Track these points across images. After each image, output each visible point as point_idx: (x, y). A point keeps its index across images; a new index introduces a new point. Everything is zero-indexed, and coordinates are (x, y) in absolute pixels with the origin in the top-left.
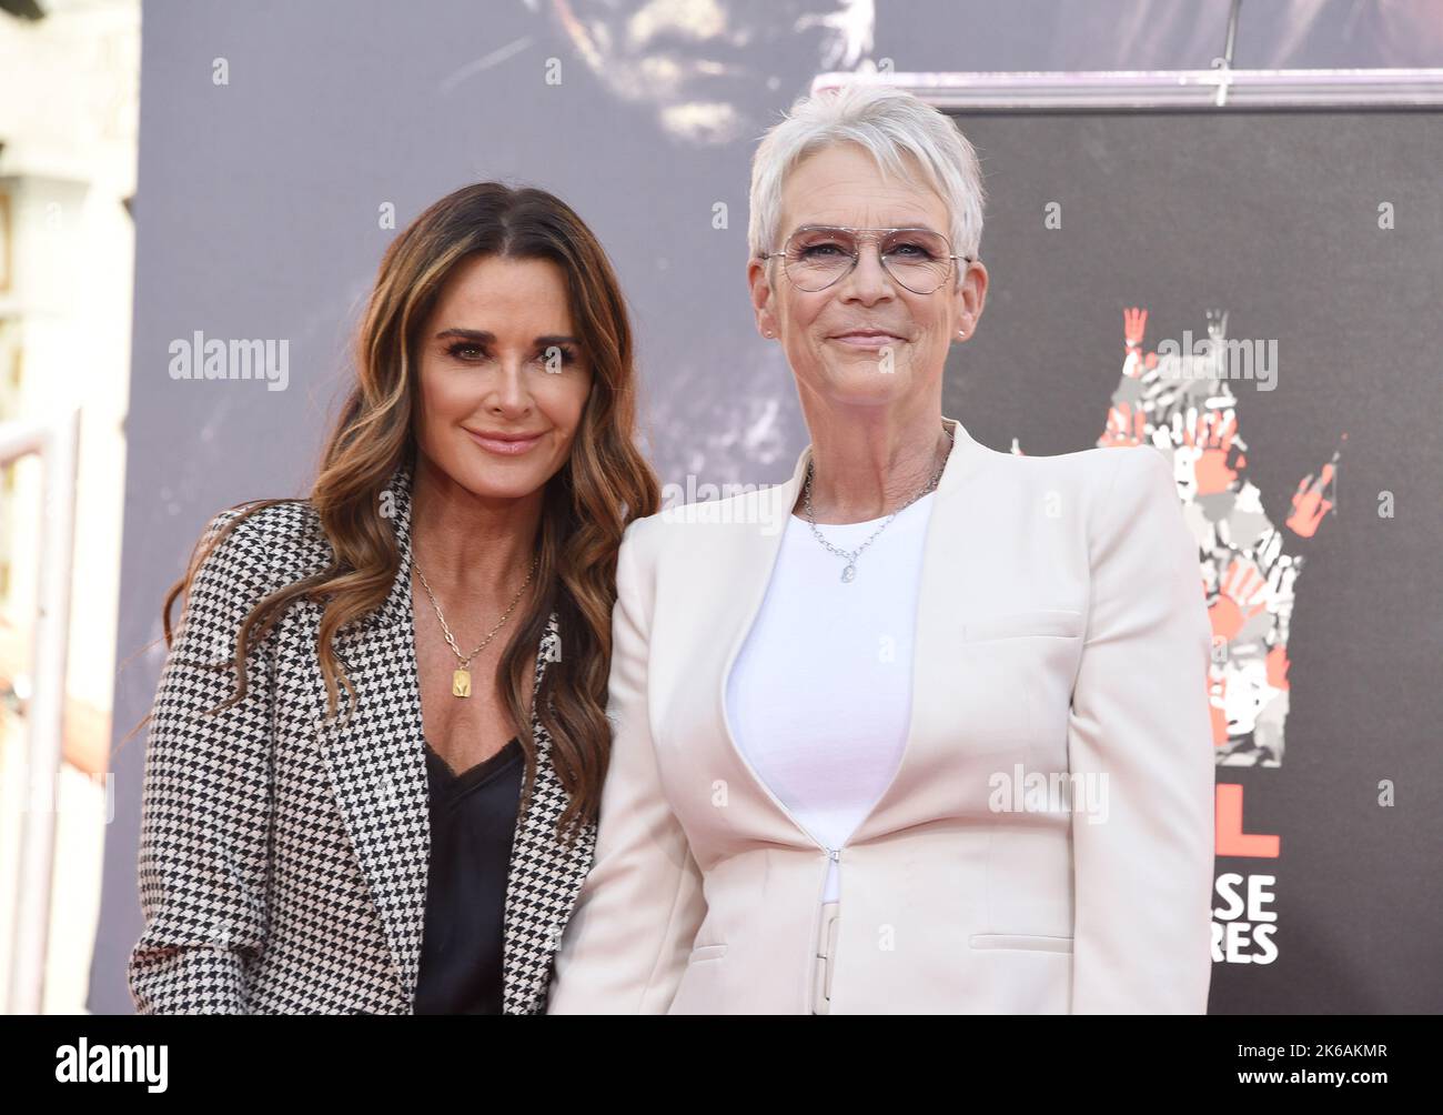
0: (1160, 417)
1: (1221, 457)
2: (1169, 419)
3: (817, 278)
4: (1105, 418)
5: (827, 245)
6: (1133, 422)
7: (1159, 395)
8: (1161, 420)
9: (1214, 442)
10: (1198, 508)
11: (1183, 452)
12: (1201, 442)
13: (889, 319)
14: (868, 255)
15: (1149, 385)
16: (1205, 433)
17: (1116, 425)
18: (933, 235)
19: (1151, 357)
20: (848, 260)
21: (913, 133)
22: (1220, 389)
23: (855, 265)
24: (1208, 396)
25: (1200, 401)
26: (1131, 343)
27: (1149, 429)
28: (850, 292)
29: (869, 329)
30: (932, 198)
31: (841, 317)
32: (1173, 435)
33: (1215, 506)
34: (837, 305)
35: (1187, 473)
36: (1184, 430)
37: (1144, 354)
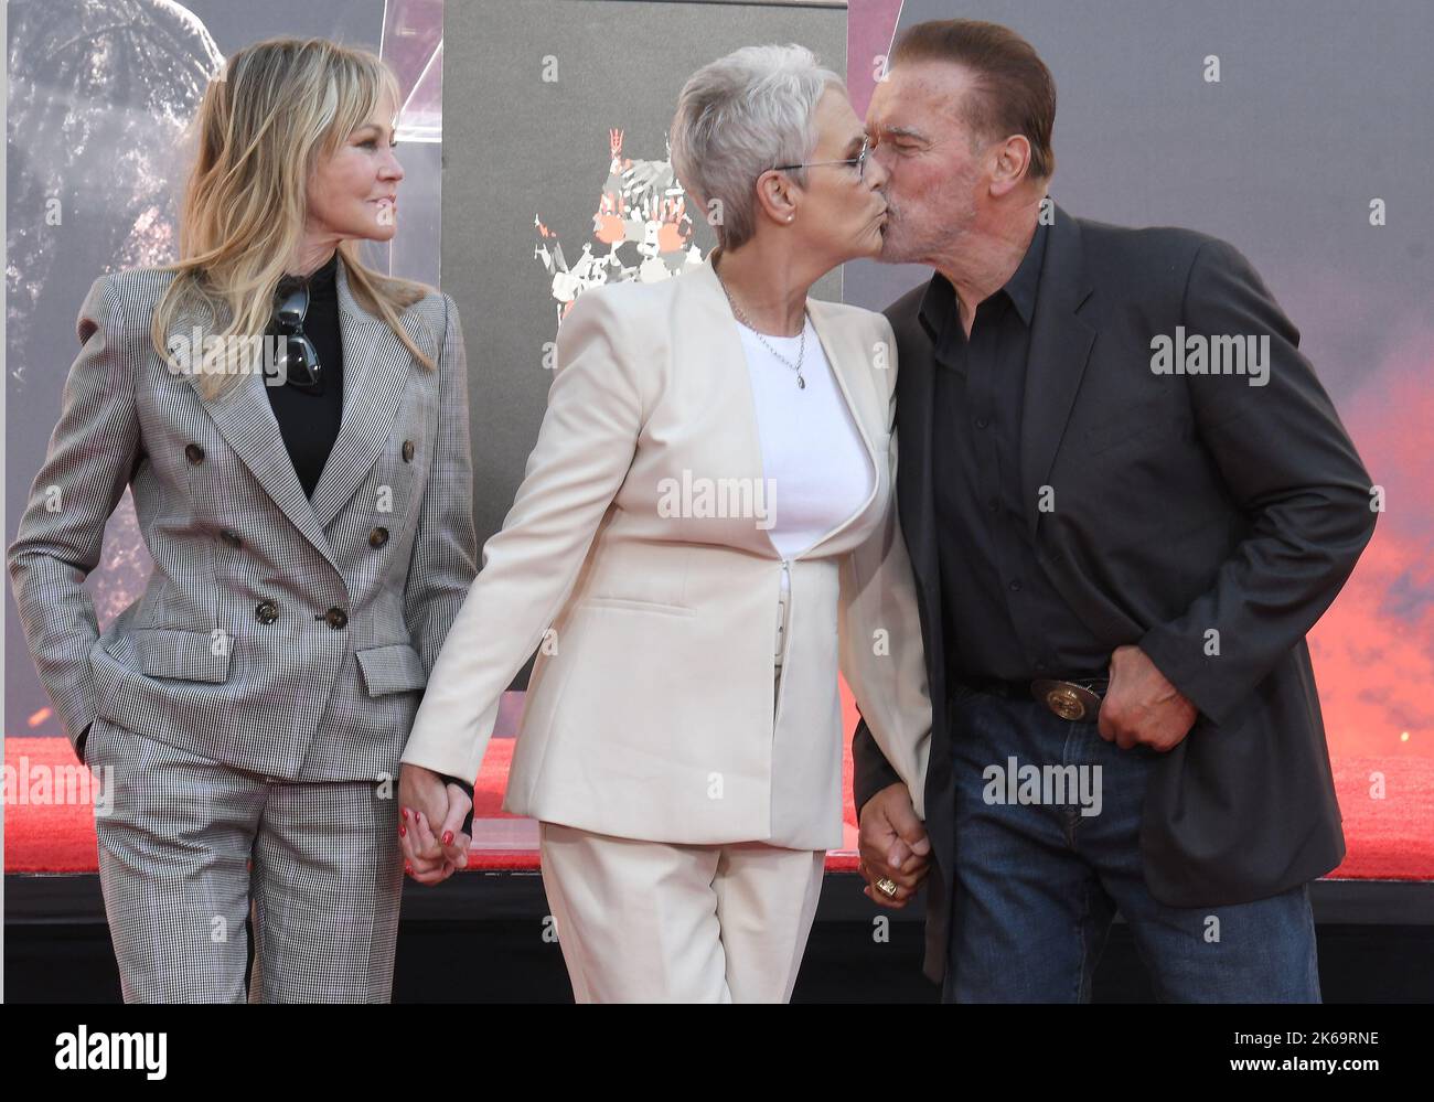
0: (634, 202)
1: (676, 227)
2: (640, 202)
4: (599, 201)
6: (616, 203)
7: (633, 187)
8: (635, 203)
9: (671, 217)
10: (661, 261)
11: (651, 225)
12: (662, 217)
15: (627, 180)
16: (665, 212)
17: (605, 206)
19: (628, 162)
22: (674, 182)
24: (667, 188)
25: (661, 191)
26: (614, 152)
27: (627, 209)
32: (644, 213)
33: (672, 261)
35: (653, 238)
36: (650, 211)
37: (623, 160)
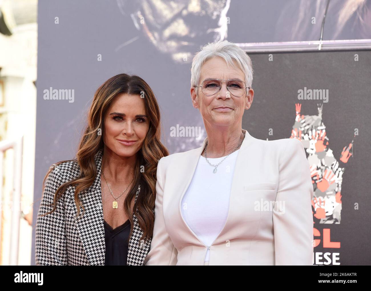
0: (305, 132)
1: (322, 142)
2: (308, 132)
3: (210, 93)
4: (291, 133)
5: (213, 84)
6: (298, 133)
7: (305, 126)
8: (306, 133)
9: (320, 138)
10: (316, 156)
11: (312, 141)
12: (316, 138)
13: (229, 104)
14: (224, 86)
15: (302, 124)
16: (318, 136)
17: (294, 134)
18: (241, 82)
19: (303, 116)
20: (218, 88)
21: (236, 54)
22: (321, 124)
23: (220, 89)
24: (318, 126)
25: (316, 127)
26: (297, 113)
27: (303, 135)
28: (219, 96)
29: (224, 107)
30: (241, 71)
31: (217, 103)
32: (309, 137)
33: (321, 155)
34: (215, 100)
35: (314, 147)
36: (312, 135)
37: (301, 116)
